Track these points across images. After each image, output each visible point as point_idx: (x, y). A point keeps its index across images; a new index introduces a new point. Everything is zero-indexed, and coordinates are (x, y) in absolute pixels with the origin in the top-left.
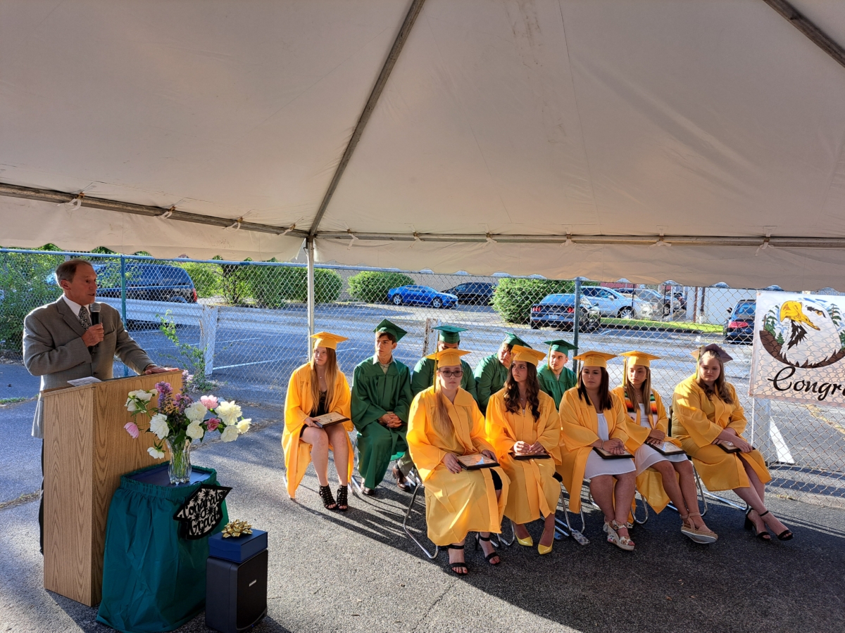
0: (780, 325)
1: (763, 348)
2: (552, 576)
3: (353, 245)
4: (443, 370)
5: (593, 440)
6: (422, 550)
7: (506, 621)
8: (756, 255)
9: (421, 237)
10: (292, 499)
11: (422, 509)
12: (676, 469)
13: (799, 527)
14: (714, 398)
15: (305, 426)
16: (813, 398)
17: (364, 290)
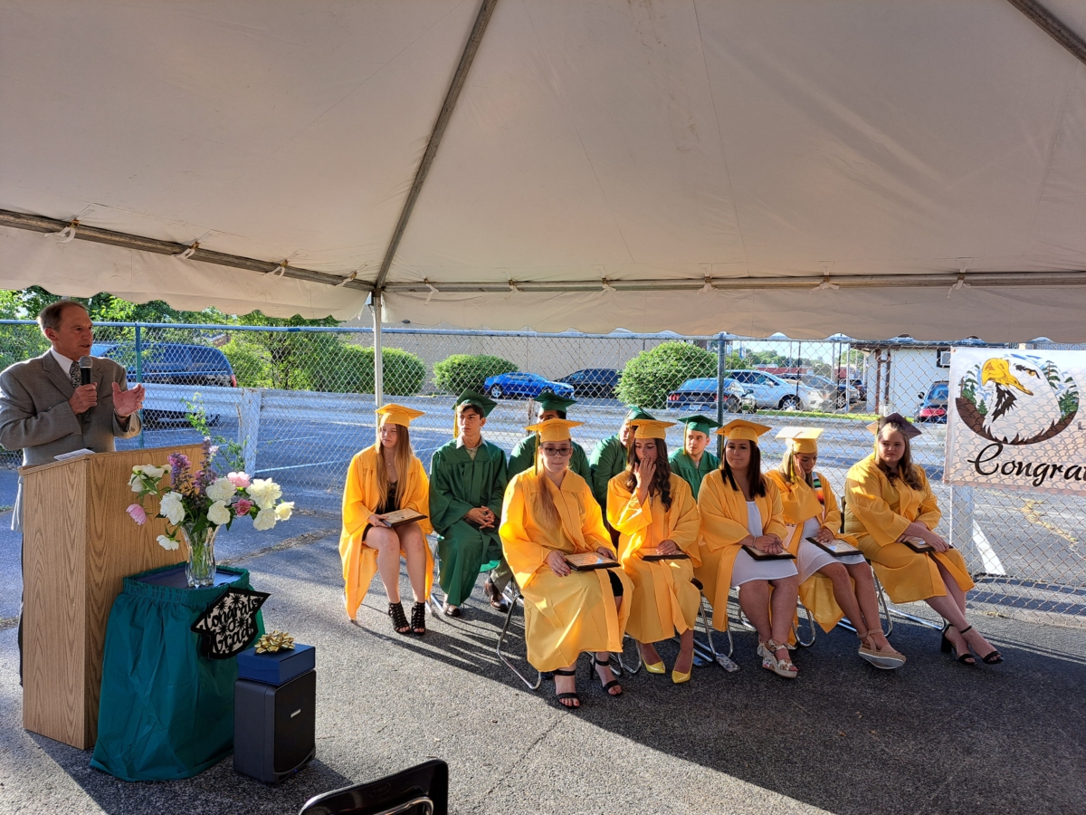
0: (982, 389)
1: (962, 421)
2: (690, 709)
3: (431, 300)
4: (545, 446)
5: (742, 535)
6: (521, 680)
7: (629, 762)
8: (948, 297)
9: (519, 286)
10: (352, 621)
11: (521, 632)
12: (851, 575)
13: (1012, 648)
14: (899, 483)
15: (369, 526)
16: (1027, 484)
17: (454, 380)
